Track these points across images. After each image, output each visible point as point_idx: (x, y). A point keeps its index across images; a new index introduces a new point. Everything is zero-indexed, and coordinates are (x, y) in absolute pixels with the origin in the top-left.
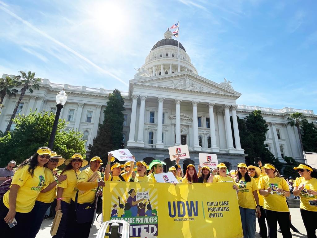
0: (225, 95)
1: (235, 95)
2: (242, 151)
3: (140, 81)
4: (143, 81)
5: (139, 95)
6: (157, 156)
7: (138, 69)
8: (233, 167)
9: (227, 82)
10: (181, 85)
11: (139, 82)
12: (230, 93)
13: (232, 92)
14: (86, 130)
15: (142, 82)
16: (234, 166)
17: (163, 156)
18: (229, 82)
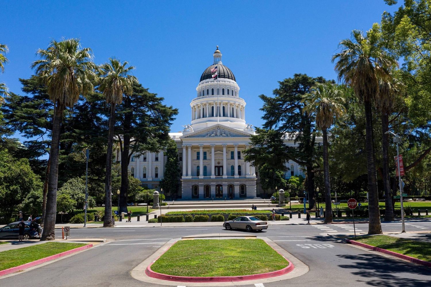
2: (255, 175)
5: (187, 145)
6: (199, 183)
10: (214, 135)
11: (185, 137)
16: (248, 186)
17: (203, 183)
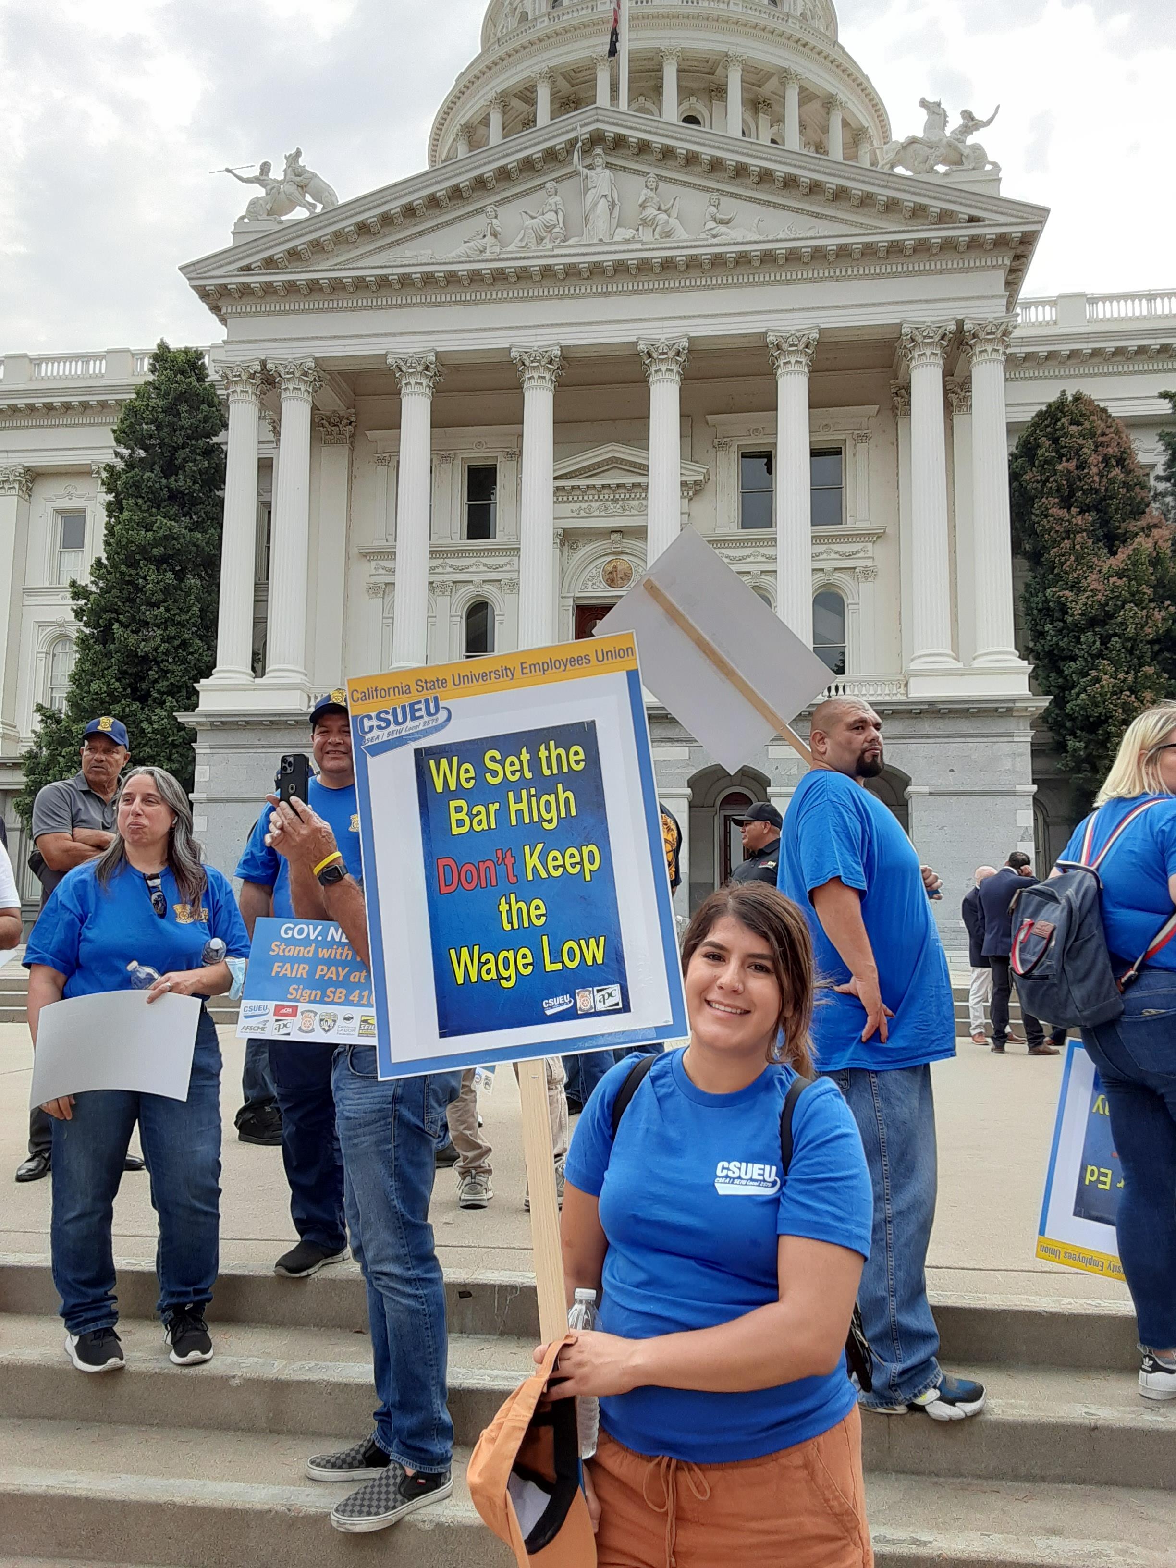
0: (895, 249)
1: (988, 232)
2: (1017, 672)
3: (255, 259)
4: (277, 252)
5: (263, 363)
7: (257, 172)
8: (920, 794)
9: (955, 122)
10: (549, 228)
12: (945, 217)
13: (965, 211)
14: (58, 631)
15: (270, 263)
16: (926, 789)
18: (971, 123)
